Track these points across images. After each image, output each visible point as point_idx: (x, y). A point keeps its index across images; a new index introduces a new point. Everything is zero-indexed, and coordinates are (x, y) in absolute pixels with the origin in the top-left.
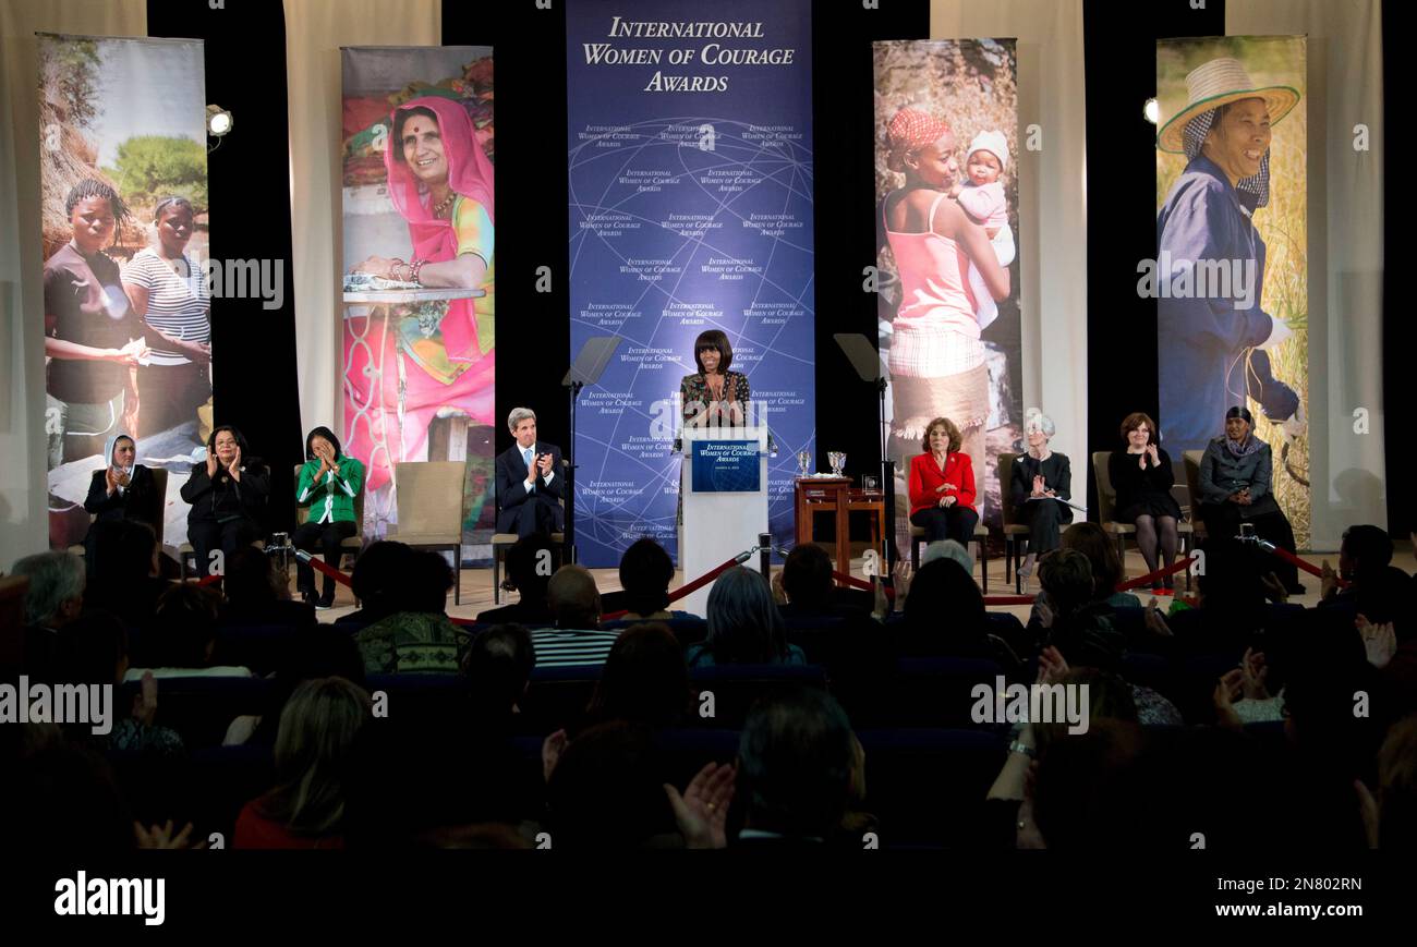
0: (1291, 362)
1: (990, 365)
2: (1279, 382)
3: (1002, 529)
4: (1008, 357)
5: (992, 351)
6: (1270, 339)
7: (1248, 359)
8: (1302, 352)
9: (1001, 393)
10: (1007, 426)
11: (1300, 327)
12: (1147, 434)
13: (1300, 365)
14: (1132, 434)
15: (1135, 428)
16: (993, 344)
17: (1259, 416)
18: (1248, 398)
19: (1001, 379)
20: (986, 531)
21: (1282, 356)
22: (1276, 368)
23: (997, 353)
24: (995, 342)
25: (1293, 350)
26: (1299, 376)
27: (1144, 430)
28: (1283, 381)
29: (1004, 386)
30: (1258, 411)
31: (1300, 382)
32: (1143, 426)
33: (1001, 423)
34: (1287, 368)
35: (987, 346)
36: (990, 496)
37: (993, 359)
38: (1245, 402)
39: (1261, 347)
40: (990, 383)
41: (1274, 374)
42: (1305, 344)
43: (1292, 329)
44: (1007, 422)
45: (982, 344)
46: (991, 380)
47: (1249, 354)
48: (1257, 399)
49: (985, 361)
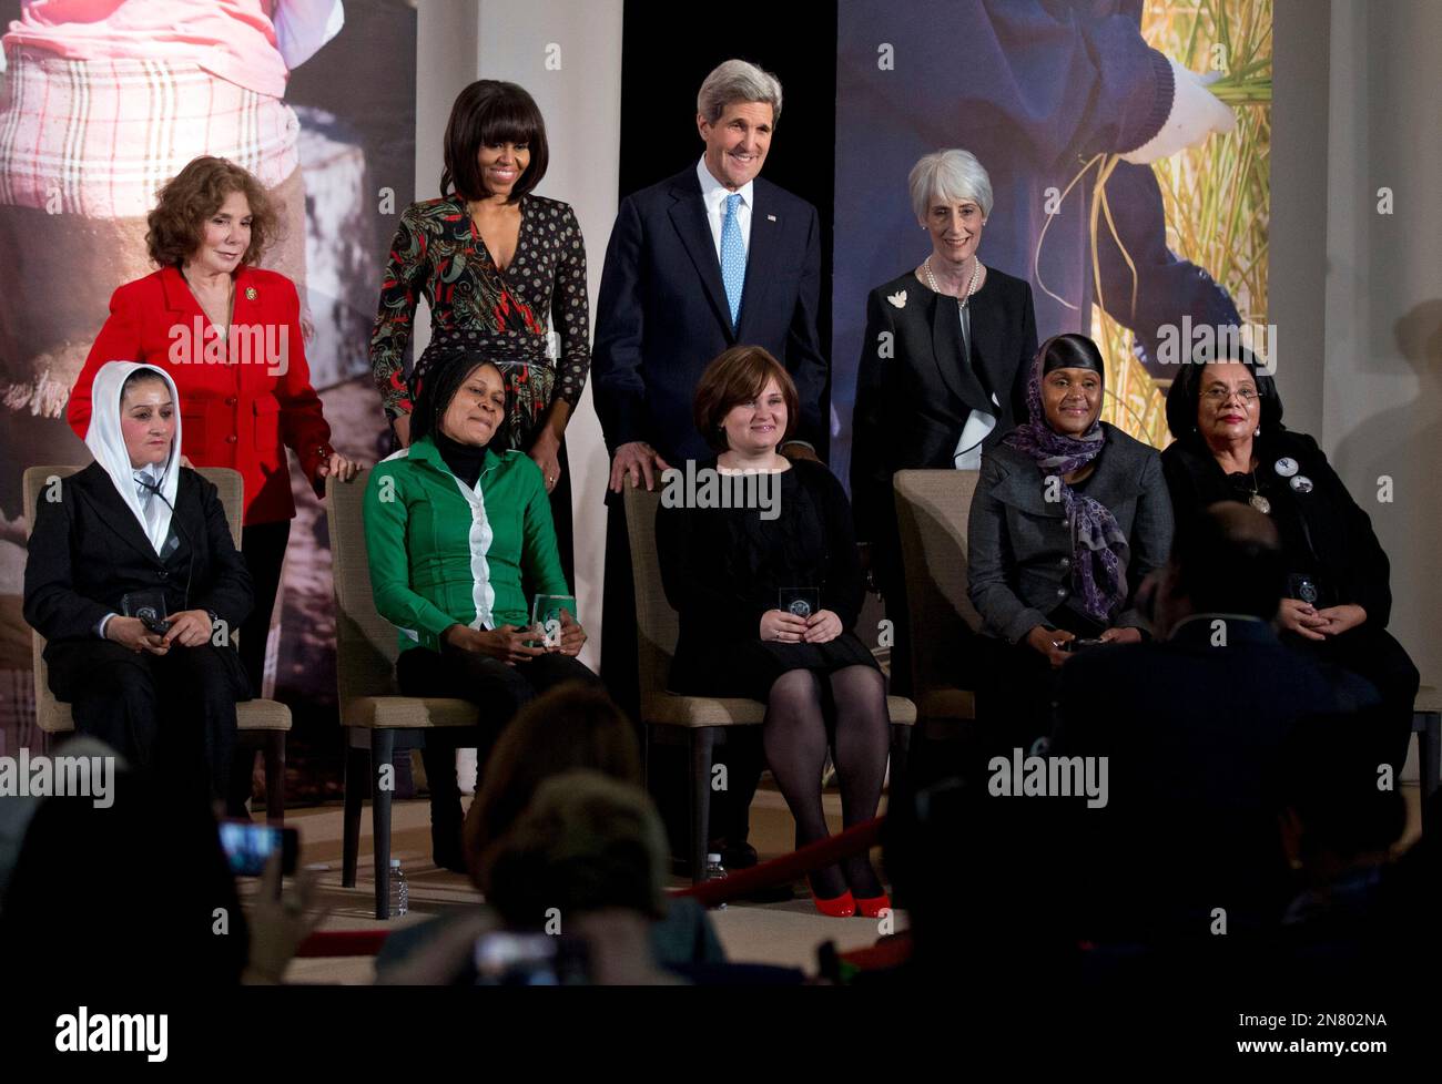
0: (1222, 203)
1: (314, 183)
2: (1188, 267)
3: (333, 709)
4: (369, 160)
5: (321, 138)
6: (1165, 132)
7: (1099, 190)
8: (1253, 177)
9: (346, 274)
10: (363, 381)
11: (1251, 99)
12: (781, 411)
13: (1247, 215)
14: (742, 413)
15: (748, 396)
16: (325, 118)
17: (1124, 368)
18: (1097, 313)
19: (346, 229)
20: (282, 718)
21: (1198, 185)
22: (1177, 217)
23: (337, 148)
24: (330, 110)
25: (1228, 167)
26: (1243, 247)
27: (773, 401)
28: (1199, 261)
29: (357, 253)
30: (1124, 354)
31: (1244, 264)
32: (772, 388)
33: (342, 371)
34: (1212, 224)
35: (306, 123)
36: (300, 604)
37: (323, 165)
38: (1086, 320)
39: (1137, 157)
40: (311, 243)
41: (1173, 240)
42: (1264, 152)
43: (1229, 103)
44: (360, 368)
45: (291, 114)
46: (316, 232)
47: (1104, 177)
48: (1120, 314)
49: (299, 169)
